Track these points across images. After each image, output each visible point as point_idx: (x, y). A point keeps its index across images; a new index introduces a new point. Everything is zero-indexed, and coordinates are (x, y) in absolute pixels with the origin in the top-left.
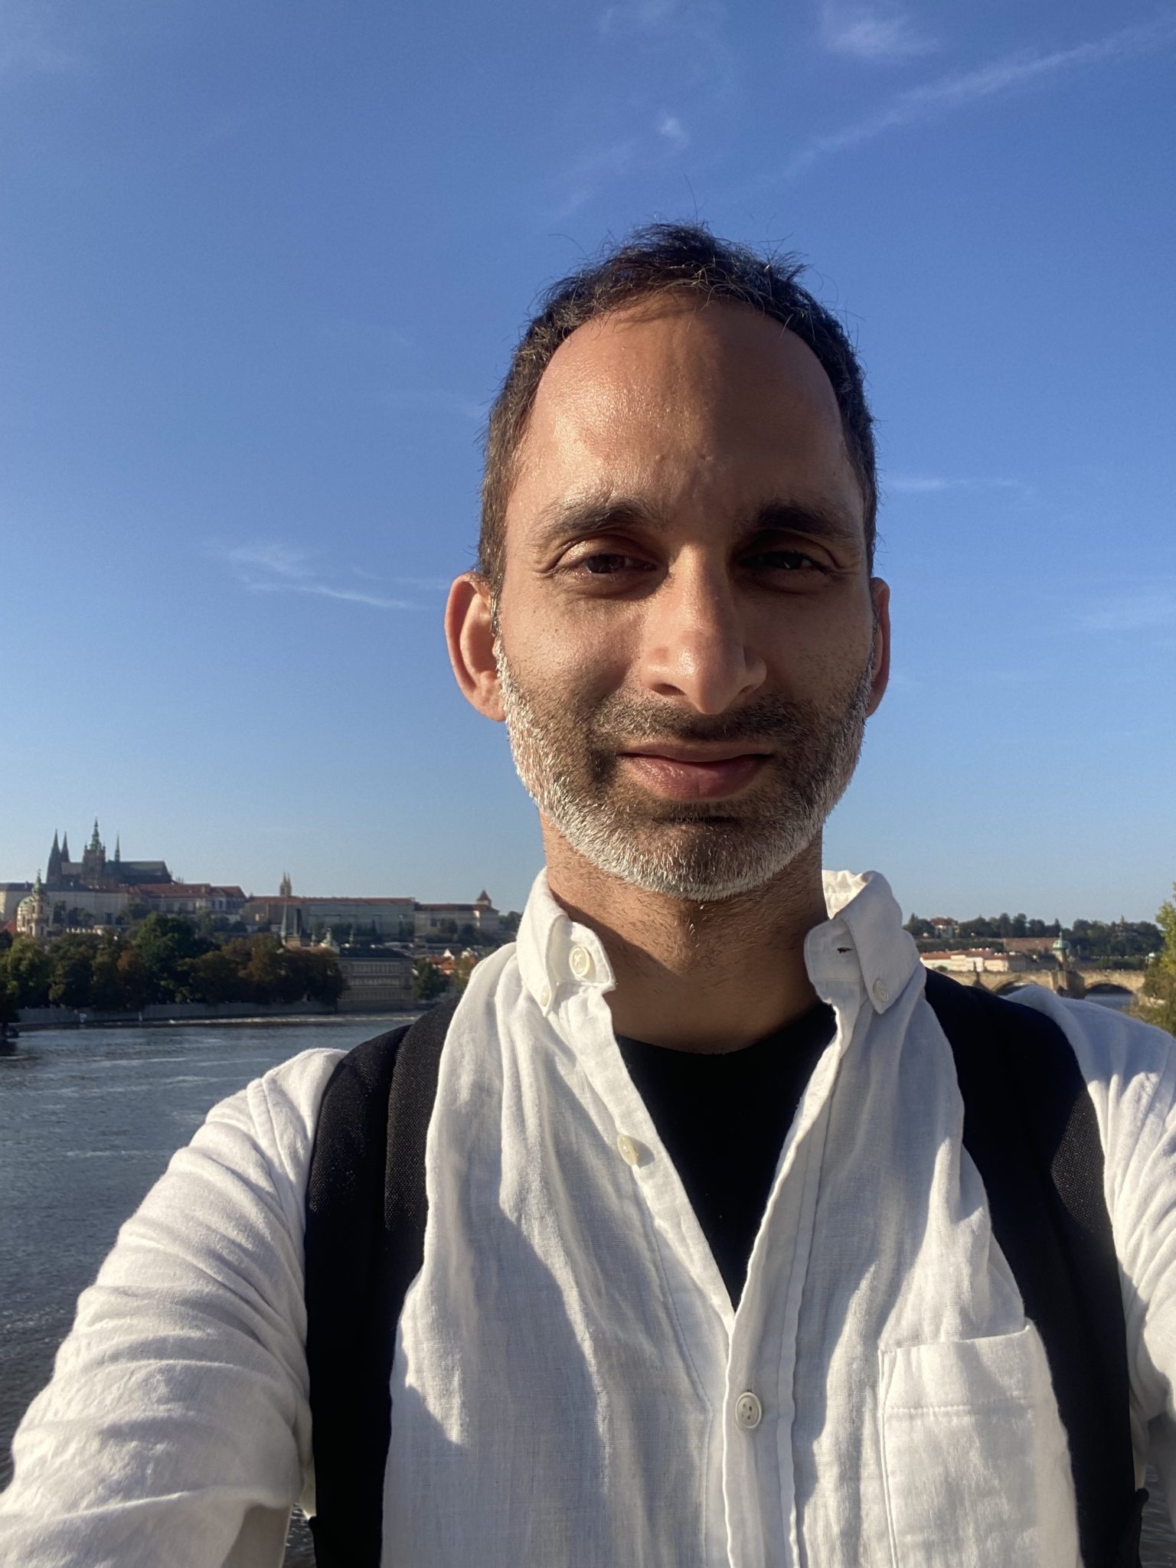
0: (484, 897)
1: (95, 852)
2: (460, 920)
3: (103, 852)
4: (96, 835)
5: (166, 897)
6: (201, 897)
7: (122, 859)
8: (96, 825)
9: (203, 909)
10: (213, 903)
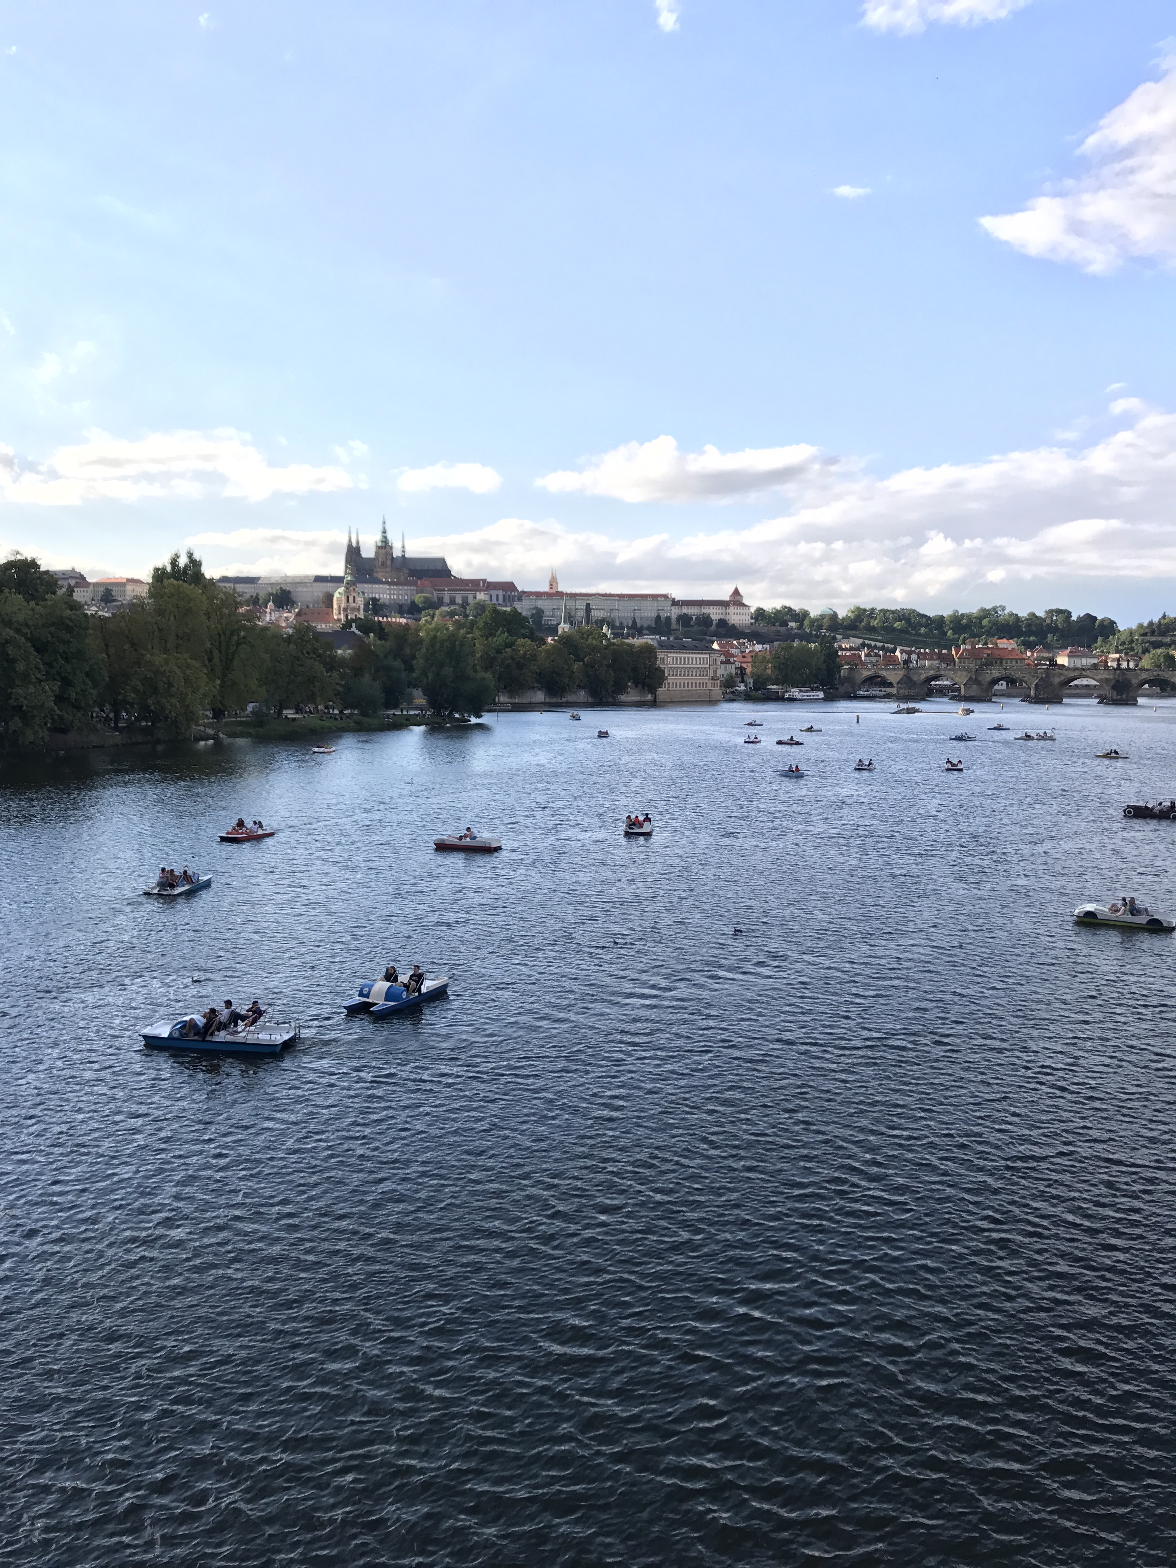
0: (736, 592)
1: (385, 546)
2: (715, 614)
4: (385, 532)
6: (480, 591)
7: (408, 555)
8: (385, 524)
9: (482, 602)
10: (491, 596)
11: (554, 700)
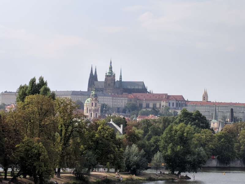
1: (110, 76)
3: (114, 76)
4: (111, 68)
5: (145, 100)
6: (163, 100)
8: (111, 63)
9: (164, 106)
10: (169, 103)
11: (222, 166)
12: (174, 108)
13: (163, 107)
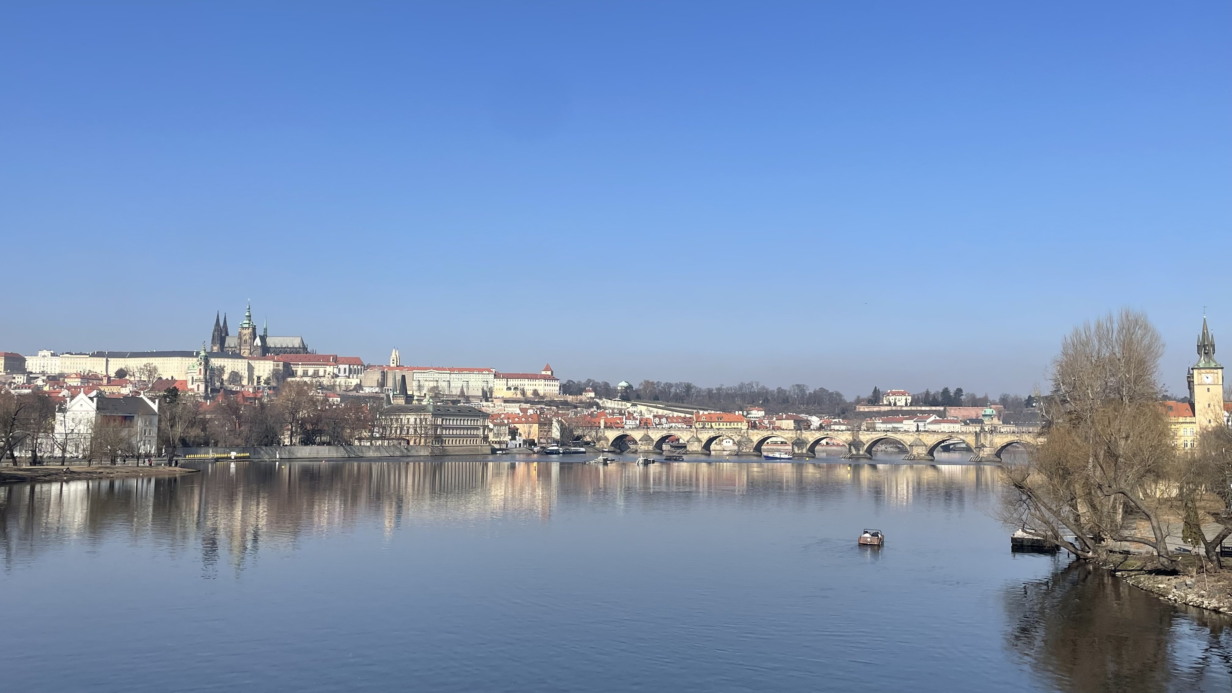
1: (248, 327)
2: (529, 385)
3: (254, 329)
5: (302, 365)
6: (330, 365)
9: (331, 374)
10: (339, 369)
12: (346, 376)
13: (329, 374)
